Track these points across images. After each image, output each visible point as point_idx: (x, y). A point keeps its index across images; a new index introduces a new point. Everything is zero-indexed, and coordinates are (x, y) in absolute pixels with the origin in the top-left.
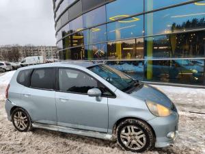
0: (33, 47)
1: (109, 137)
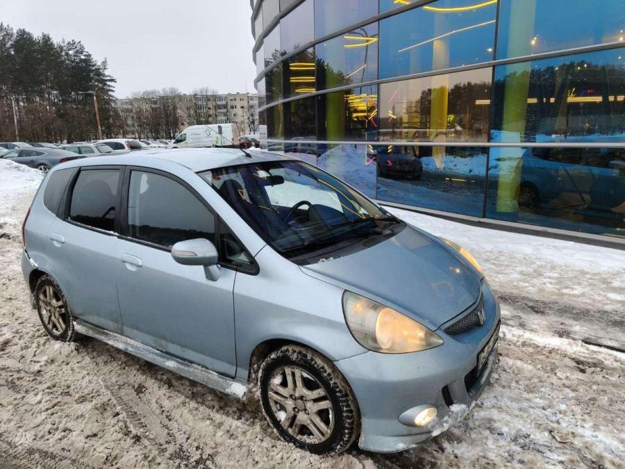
0: (216, 98)
1: (238, 389)
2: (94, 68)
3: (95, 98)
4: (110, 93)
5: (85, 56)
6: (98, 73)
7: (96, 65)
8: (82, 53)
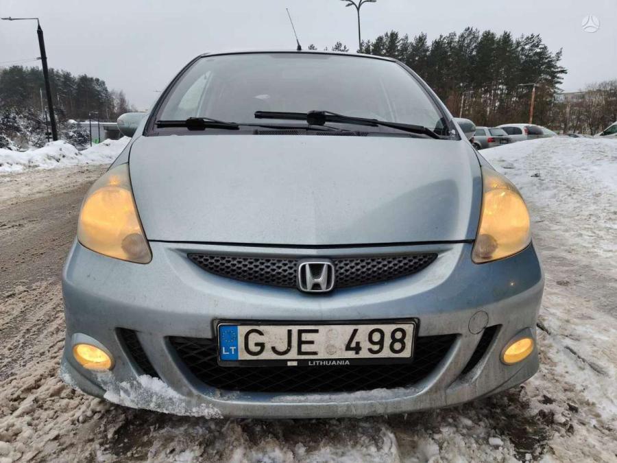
2: (546, 61)
3: (534, 89)
4: (557, 85)
5: (540, 48)
6: (550, 65)
7: (549, 57)
8: (537, 46)
